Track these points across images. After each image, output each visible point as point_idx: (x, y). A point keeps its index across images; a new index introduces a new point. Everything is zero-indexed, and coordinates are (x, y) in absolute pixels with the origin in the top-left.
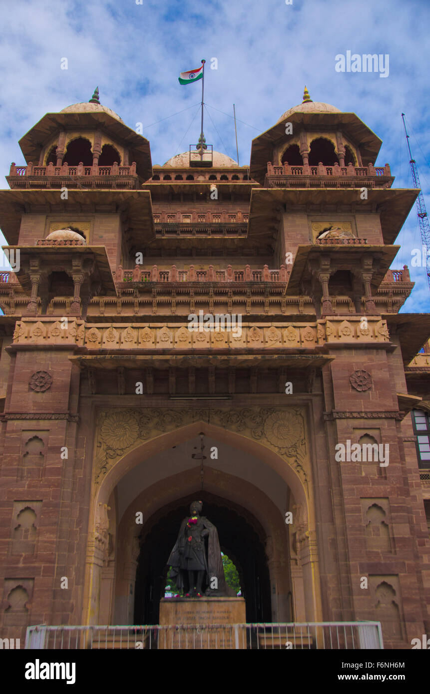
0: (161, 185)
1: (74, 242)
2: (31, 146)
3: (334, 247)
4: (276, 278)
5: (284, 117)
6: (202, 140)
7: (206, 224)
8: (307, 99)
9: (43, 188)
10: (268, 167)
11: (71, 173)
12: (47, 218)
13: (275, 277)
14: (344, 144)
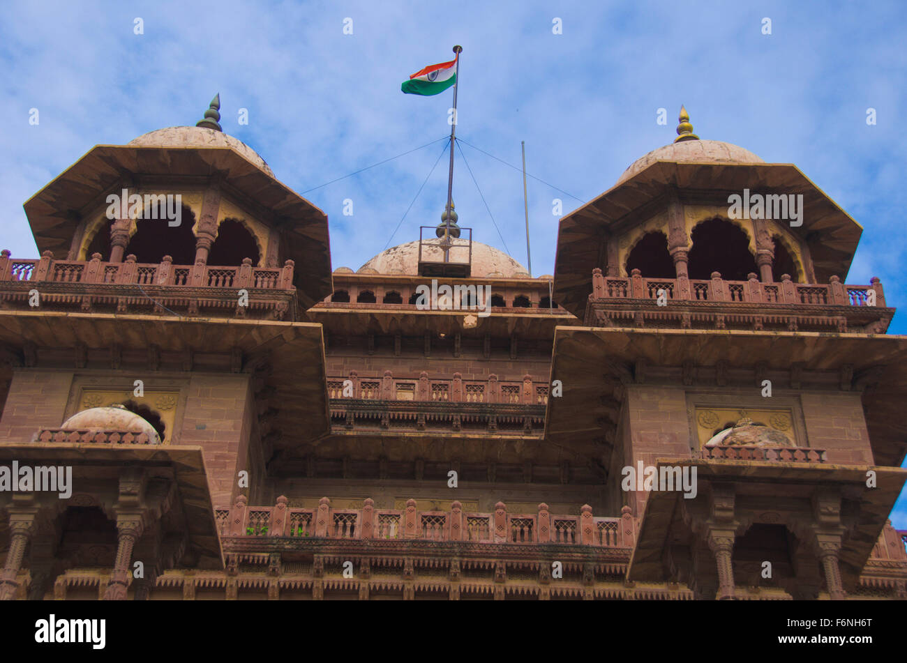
0: (350, 314)
1: (130, 437)
2: (53, 215)
3: (743, 468)
4: (612, 538)
5: (633, 171)
6: (450, 218)
7: (448, 405)
8: (685, 133)
9: (73, 311)
10: (595, 280)
11: (142, 279)
12: (74, 380)
13: (608, 535)
14: (771, 234)
